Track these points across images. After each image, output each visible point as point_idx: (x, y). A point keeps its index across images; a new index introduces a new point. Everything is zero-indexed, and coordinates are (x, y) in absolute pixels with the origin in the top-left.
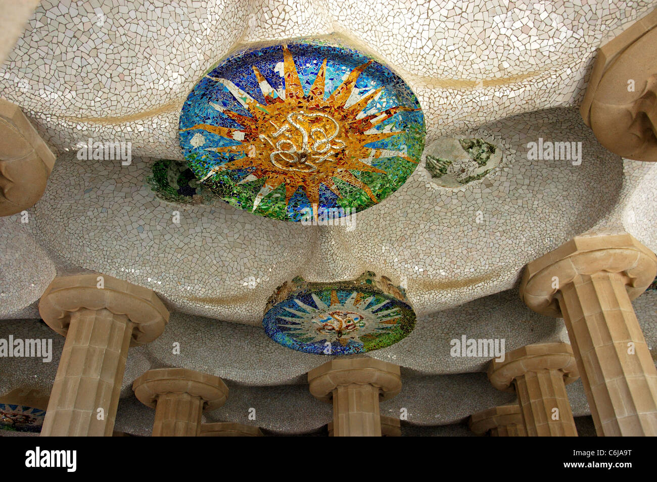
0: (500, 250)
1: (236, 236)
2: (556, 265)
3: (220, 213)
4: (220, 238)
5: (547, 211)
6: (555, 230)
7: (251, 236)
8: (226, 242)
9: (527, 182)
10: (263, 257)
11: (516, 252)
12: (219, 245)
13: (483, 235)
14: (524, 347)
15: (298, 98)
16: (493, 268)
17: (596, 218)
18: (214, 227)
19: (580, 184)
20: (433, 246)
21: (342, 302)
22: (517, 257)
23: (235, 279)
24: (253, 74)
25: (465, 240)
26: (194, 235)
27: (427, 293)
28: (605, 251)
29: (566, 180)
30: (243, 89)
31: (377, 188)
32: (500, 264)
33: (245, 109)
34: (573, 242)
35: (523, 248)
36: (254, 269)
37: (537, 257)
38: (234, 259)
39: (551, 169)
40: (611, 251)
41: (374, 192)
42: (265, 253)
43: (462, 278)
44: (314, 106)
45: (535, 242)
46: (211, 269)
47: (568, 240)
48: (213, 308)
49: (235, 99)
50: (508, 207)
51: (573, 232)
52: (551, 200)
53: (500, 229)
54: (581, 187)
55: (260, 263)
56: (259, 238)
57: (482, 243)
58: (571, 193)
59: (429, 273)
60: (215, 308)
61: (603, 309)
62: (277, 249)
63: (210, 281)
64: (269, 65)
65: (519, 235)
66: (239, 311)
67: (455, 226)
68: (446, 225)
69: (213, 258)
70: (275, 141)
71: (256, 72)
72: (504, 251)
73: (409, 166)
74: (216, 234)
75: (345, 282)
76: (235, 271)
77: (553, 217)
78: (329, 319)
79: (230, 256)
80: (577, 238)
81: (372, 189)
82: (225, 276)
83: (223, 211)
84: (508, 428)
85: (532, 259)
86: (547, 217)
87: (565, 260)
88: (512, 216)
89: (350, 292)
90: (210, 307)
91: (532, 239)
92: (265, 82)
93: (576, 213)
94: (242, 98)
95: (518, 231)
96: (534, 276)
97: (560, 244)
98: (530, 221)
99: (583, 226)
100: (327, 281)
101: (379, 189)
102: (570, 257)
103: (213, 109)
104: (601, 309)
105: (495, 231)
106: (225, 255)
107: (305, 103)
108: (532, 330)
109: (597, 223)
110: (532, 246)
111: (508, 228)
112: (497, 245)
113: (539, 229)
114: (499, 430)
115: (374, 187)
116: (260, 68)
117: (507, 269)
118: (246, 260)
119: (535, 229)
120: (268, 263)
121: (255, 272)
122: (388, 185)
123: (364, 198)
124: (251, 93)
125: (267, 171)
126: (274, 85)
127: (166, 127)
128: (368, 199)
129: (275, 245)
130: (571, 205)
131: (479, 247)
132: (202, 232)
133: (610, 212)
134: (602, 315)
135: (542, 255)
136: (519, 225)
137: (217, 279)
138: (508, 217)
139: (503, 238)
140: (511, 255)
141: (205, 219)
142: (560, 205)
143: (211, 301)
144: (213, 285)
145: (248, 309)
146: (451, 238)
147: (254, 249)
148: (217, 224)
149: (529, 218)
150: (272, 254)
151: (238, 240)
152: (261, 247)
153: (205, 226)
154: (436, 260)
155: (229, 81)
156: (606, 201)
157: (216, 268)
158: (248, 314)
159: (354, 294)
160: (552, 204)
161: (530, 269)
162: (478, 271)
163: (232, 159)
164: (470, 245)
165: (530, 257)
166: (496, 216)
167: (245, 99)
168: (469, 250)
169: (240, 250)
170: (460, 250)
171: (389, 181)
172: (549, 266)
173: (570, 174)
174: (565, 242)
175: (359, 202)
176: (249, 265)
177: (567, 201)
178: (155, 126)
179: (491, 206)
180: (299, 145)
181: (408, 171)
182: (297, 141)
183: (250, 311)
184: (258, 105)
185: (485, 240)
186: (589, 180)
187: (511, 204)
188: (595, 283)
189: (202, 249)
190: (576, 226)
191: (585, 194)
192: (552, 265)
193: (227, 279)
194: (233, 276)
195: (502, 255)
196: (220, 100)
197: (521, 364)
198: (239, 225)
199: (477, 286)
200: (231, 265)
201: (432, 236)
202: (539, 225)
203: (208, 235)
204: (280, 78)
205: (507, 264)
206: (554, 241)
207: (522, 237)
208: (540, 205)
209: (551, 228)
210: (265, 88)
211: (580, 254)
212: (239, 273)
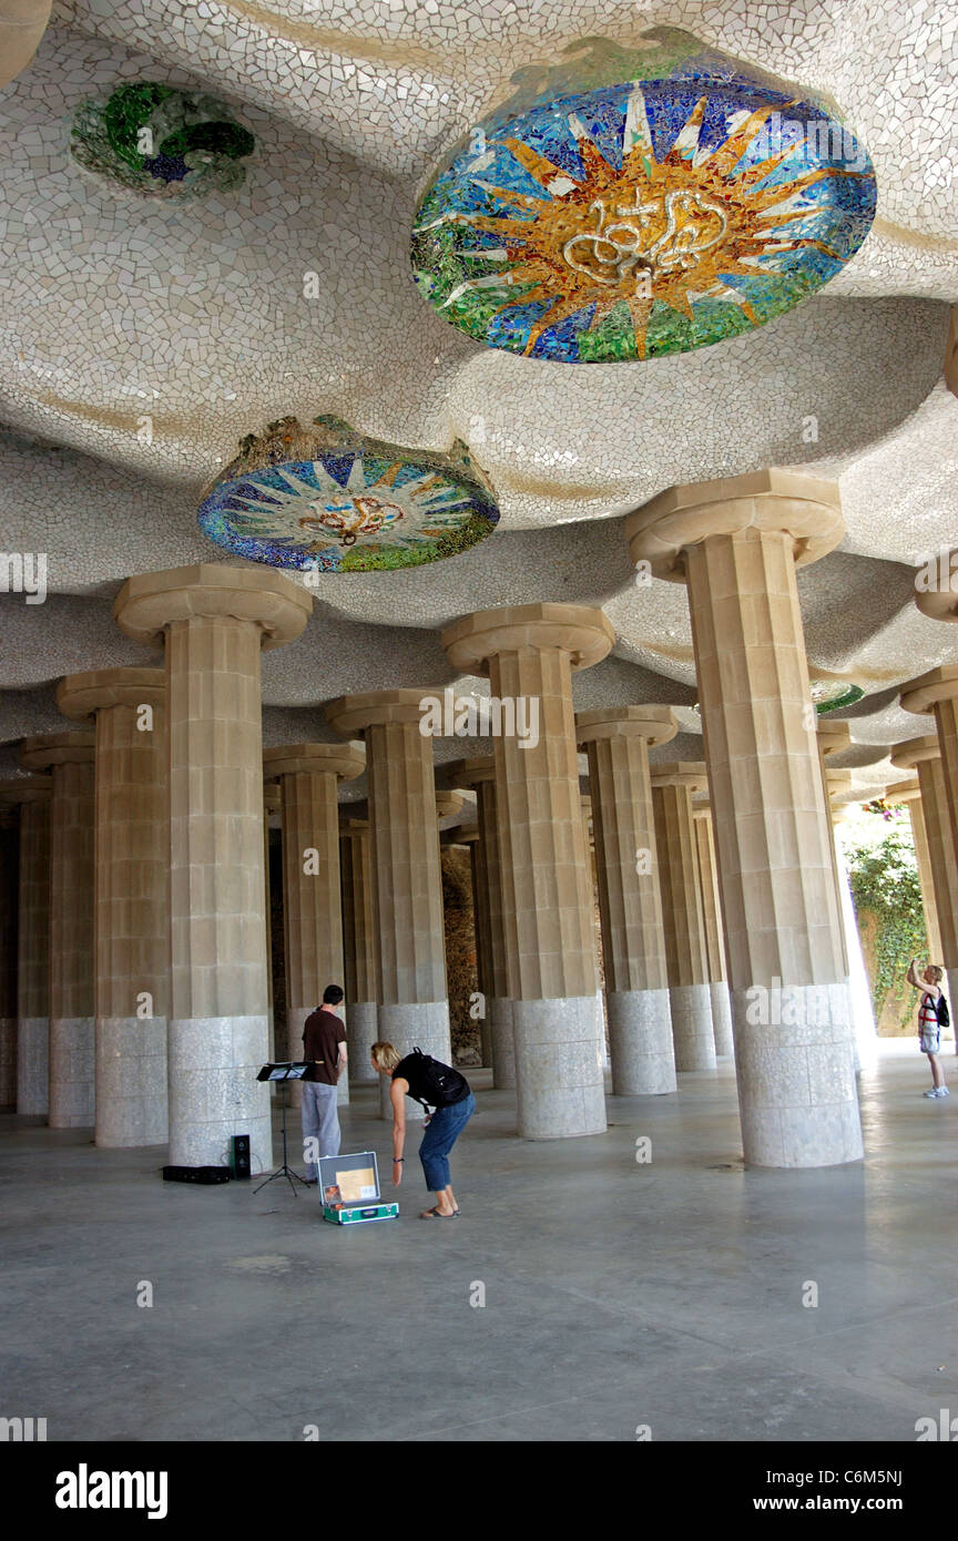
0: (640, 451)
1: (195, 287)
2: (729, 503)
3: (188, 230)
4: (155, 280)
5: (746, 411)
6: (742, 444)
7: (230, 297)
8: (163, 292)
9: (746, 355)
10: (236, 348)
11: (664, 461)
12: (145, 294)
13: (626, 416)
14: (540, 605)
15: (716, 173)
16: (619, 477)
17: (823, 450)
18: (152, 254)
19: (826, 391)
20: (542, 411)
21: (395, 485)
22: (662, 470)
23: (152, 377)
24: (690, 107)
25: (595, 416)
26: (98, 257)
27: (517, 496)
28: (806, 503)
29: (809, 375)
30: (651, 122)
31: (658, 337)
32: (631, 473)
33: (620, 152)
34: (766, 474)
35: (677, 458)
36: (205, 367)
37: (698, 480)
38: (166, 334)
39: (797, 351)
40: (814, 505)
41: (650, 340)
42: (245, 341)
43: (565, 481)
44: (723, 196)
45: (701, 453)
46: (103, 342)
47: (760, 469)
48: (101, 431)
49: (622, 130)
50: (690, 384)
51: (771, 458)
52: (763, 397)
53: (658, 416)
54: (825, 396)
55: (224, 359)
56: (247, 308)
57: (617, 429)
58: (802, 399)
59: (518, 459)
60: (106, 433)
61: (769, 590)
62: (279, 342)
63: (94, 367)
64: (729, 107)
65: (681, 434)
66: (163, 452)
67: (591, 389)
68: (579, 381)
69: (117, 319)
70: (609, 219)
71: (698, 107)
72: (645, 454)
73: (741, 326)
74: (148, 271)
75: (433, 454)
76: (158, 358)
77: (750, 424)
78: (347, 508)
79: (160, 324)
80: (774, 471)
81: (650, 335)
82: (129, 364)
83: (198, 228)
84: (406, 728)
85: (687, 480)
86: (741, 420)
87: (747, 501)
88: (687, 401)
89: (425, 469)
90: (95, 428)
91: (698, 448)
92: (697, 129)
93: (791, 431)
94: (634, 134)
95: (683, 428)
96: (682, 510)
97: (744, 471)
98: (711, 418)
99: (794, 454)
100: (402, 444)
101: (662, 339)
102: (755, 497)
103: (565, 126)
104: (766, 590)
105: (647, 415)
106: (149, 319)
107: (716, 187)
108: (566, 579)
109: (822, 458)
110: (694, 459)
111: (671, 417)
112: (639, 441)
113: (717, 435)
114: (388, 728)
115: (656, 333)
116: (712, 105)
117: (642, 485)
118: (192, 344)
119: (711, 433)
120: (242, 364)
121: (203, 375)
122: (680, 340)
123: (625, 344)
124: (658, 133)
125: (539, 256)
126: (704, 139)
127: (426, 108)
128: (631, 348)
129: (280, 333)
130: (791, 416)
131: (610, 434)
132: (119, 257)
133: (853, 450)
134: (765, 599)
135: (706, 479)
136: (690, 418)
137: (111, 367)
138: (680, 401)
139: (655, 431)
140: (653, 464)
141: (143, 231)
142: (773, 409)
143: (93, 413)
144: (96, 377)
145: (184, 451)
146: (576, 406)
147: (223, 326)
148: (166, 250)
149: (712, 412)
150: (263, 347)
151: (196, 299)
152: (243, 328)
153: (134, 245)
154: (538, 437)
155: (643, 99)
156: (856, 433)
157: (116, 342)
158: (183, 462)
159: (428, 478)
160: (761, 403)
161: (680, 495)
162: (593, 475)
163: (503, 215)
164: (597, 428)
165: (685, 477)
166: (662, 392)
167: (636, 137)
168: (592, 435)
169: (186, 318)
170: (578, 432)
171: (688, 334)
172: (717, 502)
173: (822, 371)
174: (752, 470)
175: (613, 349)
176: (195, 356)
177: (787, 408)
178: (402, 93)
179: (665, 373)
180: (645, 244)
181: (734, 331)
182: (649, 236)
183: (189, 457)
184: (648, 157)
185: (624, 426)
186: (845, 390)
187: (697, 382)
188: (763, 545)
189: (102, 293)
190: (780, 450)
191: (824, 409)
192: (721, 501)
193: (134, 372)
194: (150, 369)
195: (641, 459)
196: (593, 120)
197: (528, 632)
198: (215, 269)
199: (590, 503)
200: (155, 345)
201: (550, 395)
202: (720, 429)
203: (131, 267)
204: (725, 134)
205: (642, 477)
206: (734, 463)
207: (684, 439)
208: (741, 398)
209: (738, 439)
210: (688, 137)
211: (770, 497)
212: (164, 368)
